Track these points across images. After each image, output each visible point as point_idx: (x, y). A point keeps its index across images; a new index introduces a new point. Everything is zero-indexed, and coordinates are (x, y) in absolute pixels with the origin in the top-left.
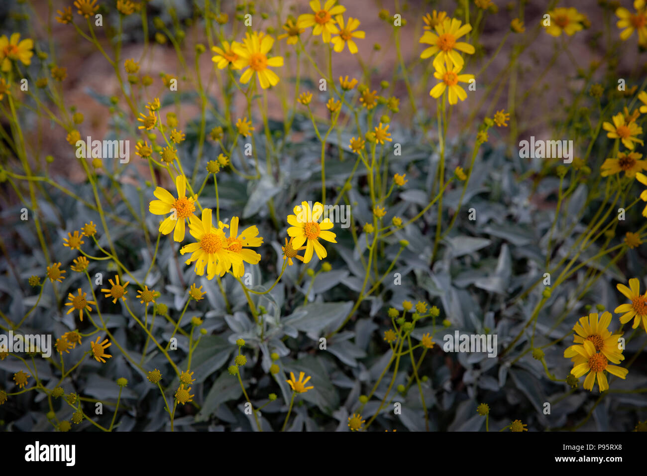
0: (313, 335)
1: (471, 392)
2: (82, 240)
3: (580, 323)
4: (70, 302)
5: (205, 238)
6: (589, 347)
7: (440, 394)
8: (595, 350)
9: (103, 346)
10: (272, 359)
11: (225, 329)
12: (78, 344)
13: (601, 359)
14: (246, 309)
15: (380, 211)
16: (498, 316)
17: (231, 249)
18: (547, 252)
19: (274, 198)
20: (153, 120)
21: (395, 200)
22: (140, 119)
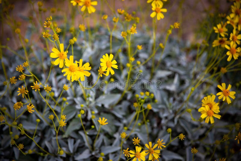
0: (106, 106)
1: (164, 128)
2: (23, 68)
3: (204, 99)
4: (19, 91)
5: (71, 66)
6: (207, 108)
7: (153, 128)
8: (209, 109)
9: (31, 107)
10: (92, 114)
11: (74, 103)
12: (21, 107)
13: (211, 112)
14: (82, 96)
15: (132, 59)
16: (174, 100)
17: (80, 71)
18: (192, 76)
19: (92, 55)
20: (50, 24)
21: (137, 57)
22: (45, 24)
